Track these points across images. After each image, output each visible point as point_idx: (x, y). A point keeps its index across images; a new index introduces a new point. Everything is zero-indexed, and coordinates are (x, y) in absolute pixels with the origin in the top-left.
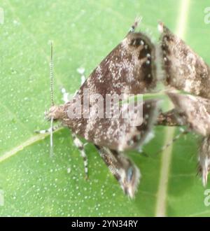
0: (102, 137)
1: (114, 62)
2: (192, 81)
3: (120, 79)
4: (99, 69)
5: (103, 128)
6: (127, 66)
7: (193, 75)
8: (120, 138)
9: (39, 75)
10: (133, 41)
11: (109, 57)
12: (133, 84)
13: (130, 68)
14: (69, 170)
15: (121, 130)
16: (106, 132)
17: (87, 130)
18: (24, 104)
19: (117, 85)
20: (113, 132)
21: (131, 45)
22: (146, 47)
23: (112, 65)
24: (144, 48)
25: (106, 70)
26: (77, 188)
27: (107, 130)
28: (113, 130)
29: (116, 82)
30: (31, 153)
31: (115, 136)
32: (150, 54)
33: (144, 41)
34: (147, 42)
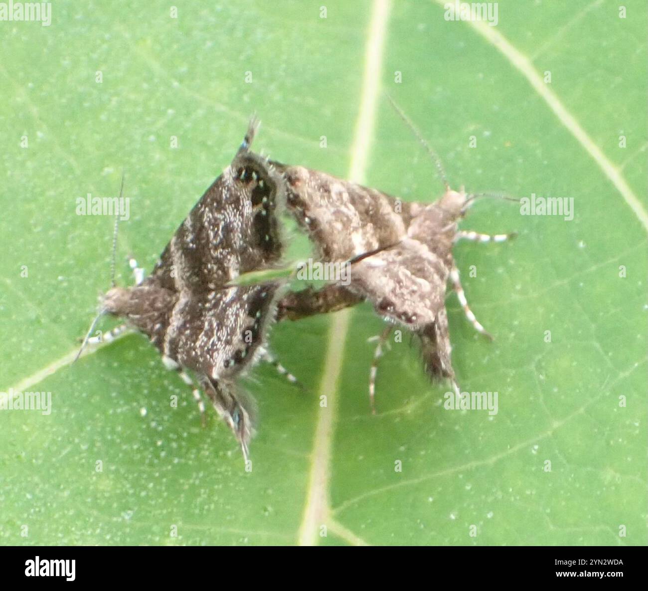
0: (188, 353)
1: (211, 211)
2: (360, 231)
3: (221, 242)
4: (189, 223)
5: (191, 335)
6: (232, 219)
7: (356, 220)
8: (215, 354)
9: (86, 233)
10: (239, 172)
11: (203, 202)
12: (243, 251)
13: (237, 223)
14: (144, 412)
15: (219, 339)
16: (195, 342)
17: (167, 338)
18: (56, 288)
19: (216, 254)
20: (206, 343)
21: (237, 178)
22: (261, 183)
23: (208, 216)
24: (258, 187)
25: (198, 225)
26: (159, 443)
27: (197, 339)
28: (205, 339)
29: (216, 248)
30: (71, 378)
31: (208, 351)
32: (268, 197)
33: (257, 173)
34: (262, 175)
